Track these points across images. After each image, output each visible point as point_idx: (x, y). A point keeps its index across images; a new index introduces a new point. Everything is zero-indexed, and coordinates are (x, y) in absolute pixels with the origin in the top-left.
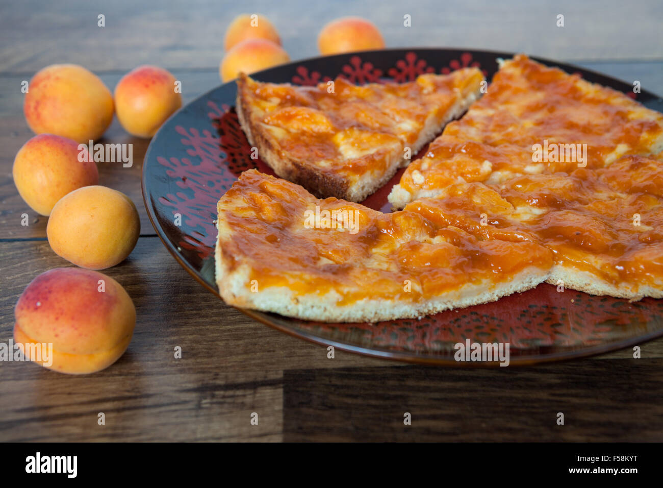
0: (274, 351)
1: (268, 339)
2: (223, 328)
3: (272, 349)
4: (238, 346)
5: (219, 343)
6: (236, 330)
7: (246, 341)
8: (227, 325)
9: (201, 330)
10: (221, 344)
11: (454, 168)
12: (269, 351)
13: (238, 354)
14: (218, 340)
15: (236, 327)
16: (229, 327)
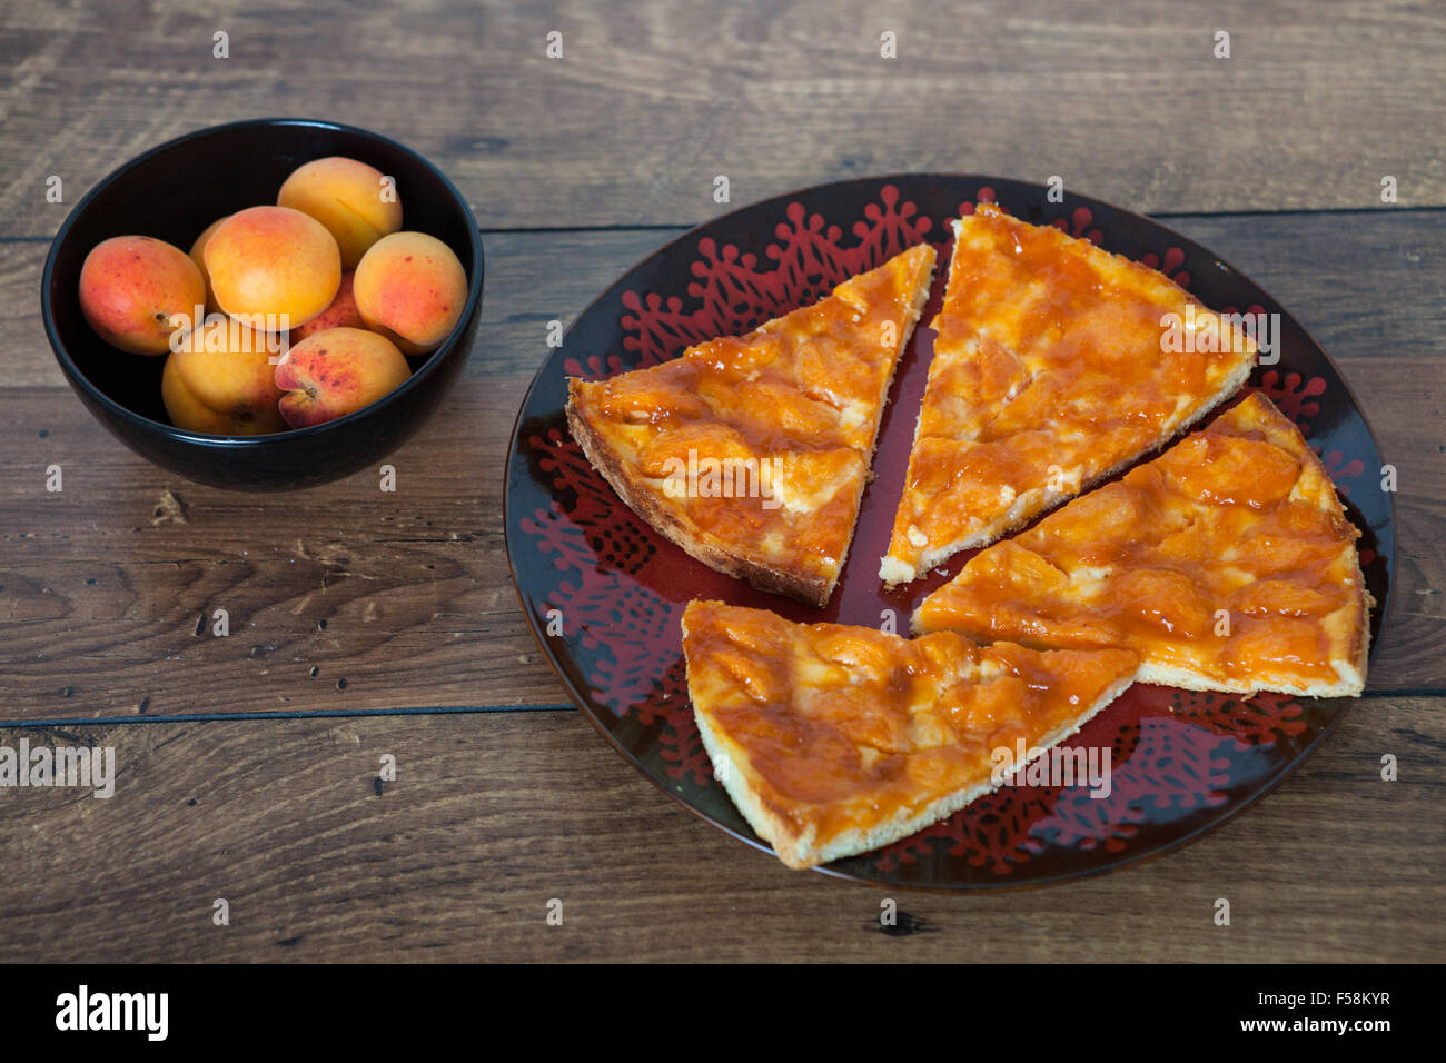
0: (689, 947)
1: (681, 926)
2: (619, 903)
3: (687, 944)
4: (641, 936)
5: (615, 931)
6: (639, 907)
7: (652, 927)
8: (625, 898)
9: (589, 906)
10: (619, 932)
11: (961, 506)
12: (683, 948)
13: (642, 952)
14: (613, 927)
15: (637, 901)
16: (627, 902)
